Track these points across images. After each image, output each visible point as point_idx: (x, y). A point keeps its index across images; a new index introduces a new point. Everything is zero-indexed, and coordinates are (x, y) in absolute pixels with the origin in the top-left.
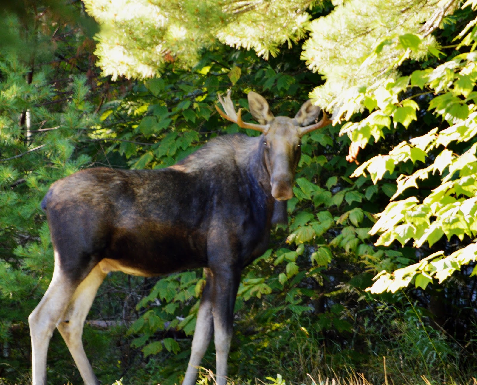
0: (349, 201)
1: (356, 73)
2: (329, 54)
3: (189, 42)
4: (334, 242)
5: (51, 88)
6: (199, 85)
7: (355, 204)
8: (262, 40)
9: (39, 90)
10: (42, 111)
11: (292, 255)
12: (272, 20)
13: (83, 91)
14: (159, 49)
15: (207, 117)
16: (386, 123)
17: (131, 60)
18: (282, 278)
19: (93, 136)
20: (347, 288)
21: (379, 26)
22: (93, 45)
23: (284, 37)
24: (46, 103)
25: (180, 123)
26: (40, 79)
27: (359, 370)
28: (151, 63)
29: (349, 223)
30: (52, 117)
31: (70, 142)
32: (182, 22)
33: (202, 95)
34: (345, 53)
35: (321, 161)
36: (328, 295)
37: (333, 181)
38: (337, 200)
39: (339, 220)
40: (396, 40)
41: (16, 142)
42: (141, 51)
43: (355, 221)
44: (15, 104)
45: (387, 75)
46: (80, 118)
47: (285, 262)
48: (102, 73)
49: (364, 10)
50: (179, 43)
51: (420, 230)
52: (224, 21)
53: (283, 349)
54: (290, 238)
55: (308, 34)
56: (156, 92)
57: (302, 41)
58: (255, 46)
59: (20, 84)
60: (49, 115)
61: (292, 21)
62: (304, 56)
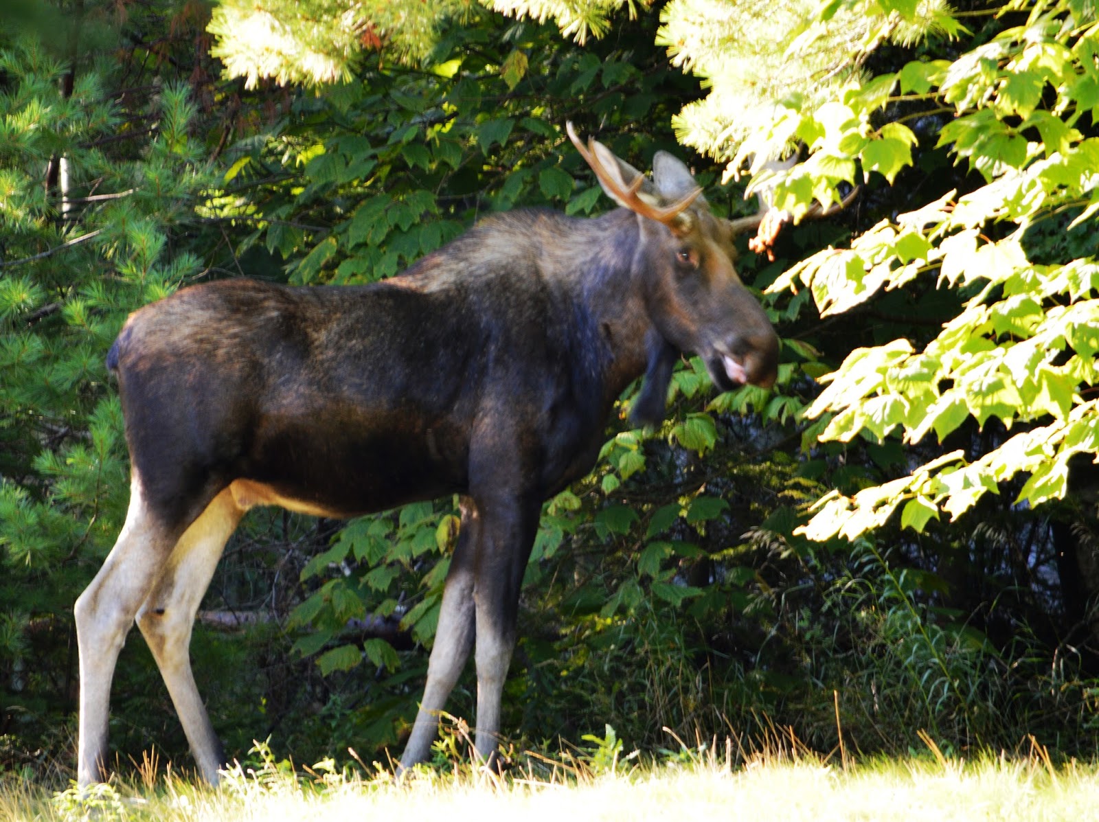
2: (718, 32)
3: (415, 4)
5: (114, 106)
8: (572, 2)
9: (88, 110)
10: (95, 159)
13: (182, 115)
14: (349, 21)
15: (454, 162)
16: (847, 172)
17: (288, 44)
19: (205, 211)
22: (205, 13)
24: (101, 140)
25: (394, 183)
26: (89, 86)
27: (782, 717)
28: (333, 52)
30: (118, 171)
31: (159, 227)
33: (443, 120)
34: (753, 31)
36: (716, 557)
41: (37, 224)
42: (310, 23)
44: (35, 143)
45: (843, 74)
46: (178, 172)
48: (223, 71)
50: (392, 7)
51: (918, 408)
53: (616, 673)
57: (658, 5)
58: (557, 14)
59: (46, 99)
60: (109, 167)
62: (663, 37)
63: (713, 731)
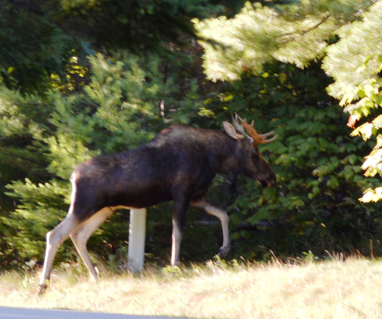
0: (349, 150)
1: (353, 76)
2: (338, 65)
3: (257, 59)
4: (340, 174)
5: (176, 86)
6: (262, 83)
7: (352, 152)
8: (299, 58)
9: (170, 87)
10: (171, 99)
11: (315, 183)
12: (305, 46)
13: (195, 88)
14: (240, 63)
15: (266, 102)
16: (371, 105)
17: (222, 70)
18: (310, 196)
19: (200, 114)
20: (349, 200)
21: (366, 49)
22: (201, 61)
23: (312, 56)
24: (173, 95)
25: (251, 106)
26: (170, 81)
27: (356, 247)
28: (235, 71)
29: (349, 163)
30: (177, 103)
31: (188, 117)
32: (253, 47)
33: (263, 89)
34: (347, 65)
35: (333, 128)
36: (337, 205)
37: (339, 139)
38: (342, 149)
39: (343, 162)
40: (377, 57)
41: (156, 117)
42: (229, 64)
43: (352, 161)
44: (156, 95)
45: (372, 77)
46: (193, 103)
47: (312, 187)
48: (207, 77)
49: (358, 40)
50: (251, 60)
52: (277, 47)
53: (311, 236)
54: (315, 172)
55: (325, 54)
56: (237, 88)
57: (322, 59)
58: (295, 61)
59: (158, 84)
60: (175, 102)
61: (316, 47)
62: (323, 67)
63: (337, 251)
